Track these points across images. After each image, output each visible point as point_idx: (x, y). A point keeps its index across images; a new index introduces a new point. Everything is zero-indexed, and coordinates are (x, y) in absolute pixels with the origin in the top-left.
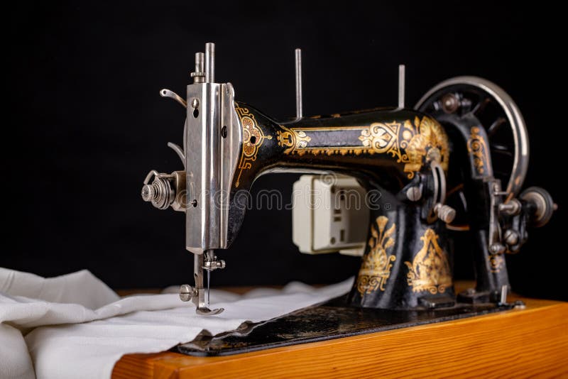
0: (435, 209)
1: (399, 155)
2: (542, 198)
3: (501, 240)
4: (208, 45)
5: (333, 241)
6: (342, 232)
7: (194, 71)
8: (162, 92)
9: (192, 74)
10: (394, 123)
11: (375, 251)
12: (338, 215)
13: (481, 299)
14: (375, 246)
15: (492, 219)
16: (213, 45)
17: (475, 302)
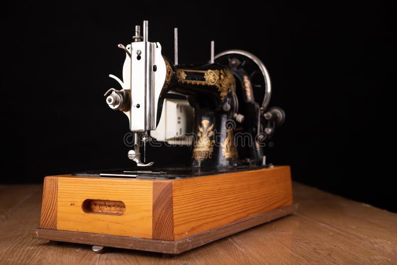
0: (234, 116)
1: (219, 87)
2: (280, 113)
3: (263, 132)
4: (145, 21)
5: (177, 134)
6: (181, 130)
7: (135, 35)
8: (119, 45)
9: (133, 37)
10: (217, 71)
11: (203, 139)
12: (179, 120)
13: (253, 163)
14: (202, 136)
15: (259, 122)
16: (147, 21)
17: (251, 165)
